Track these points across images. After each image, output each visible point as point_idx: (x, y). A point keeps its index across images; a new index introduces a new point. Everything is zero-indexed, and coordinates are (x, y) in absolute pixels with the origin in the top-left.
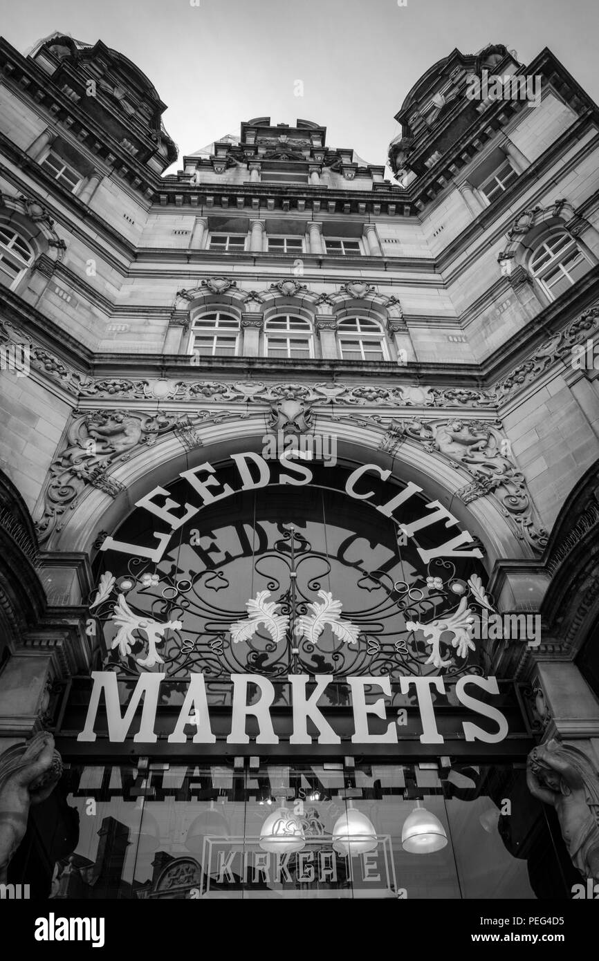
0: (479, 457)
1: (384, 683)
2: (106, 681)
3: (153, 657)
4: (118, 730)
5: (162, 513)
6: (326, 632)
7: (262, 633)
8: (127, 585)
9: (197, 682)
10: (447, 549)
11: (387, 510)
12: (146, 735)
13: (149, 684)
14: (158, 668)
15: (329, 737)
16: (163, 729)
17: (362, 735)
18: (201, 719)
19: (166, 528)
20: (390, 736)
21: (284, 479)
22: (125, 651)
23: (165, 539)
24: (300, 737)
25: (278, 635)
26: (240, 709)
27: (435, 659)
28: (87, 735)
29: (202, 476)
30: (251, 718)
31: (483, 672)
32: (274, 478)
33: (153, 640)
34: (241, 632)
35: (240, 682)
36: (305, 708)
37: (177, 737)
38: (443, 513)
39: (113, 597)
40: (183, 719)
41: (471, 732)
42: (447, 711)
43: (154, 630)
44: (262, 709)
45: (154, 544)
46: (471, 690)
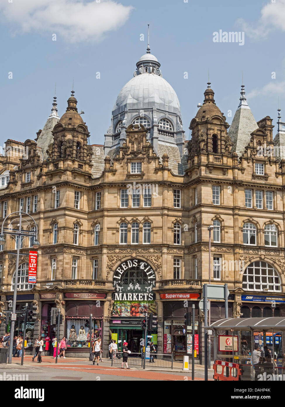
0: (157, 263)
1: (142, 294)
2: (116, 294)
3: (121, 291)
4: (118, 299)
5: (119, 271)
6: (137, 288)
7: (131, 289)
8: (117, 282)
9: (125, 294)
10: (151, 277)
11: (145, 271)
12: (121, 299)
13: (120, 294)
14: (121, 293)
15: (137, 300)
16: (122, 298)
17: (140, 300)
18: (125, 298)
19: (120, 274)
20: (142, 300)
21: (134, 265)
22: (118, 291)
23: (120, 275)
24: (134, 300)
25: (132, 289)
26: (129, 297)
27: (148, 292)
28: (116, 300)
29: (124, 265)
30: (130, 298)
31: (152, 293)
32: (133, 265)
33: (121, 289)
34: (129, 288)
35: (129, 294)
36: (135, 297)
37: (123, 300)
38: (152, 271)
39: (116, 284)
40: (124, 298)
41: (149, 299)
42: (148, 297)
43: (120, 288)
44: (131, 297)
45: (119, 276)
46: (150, 295)
